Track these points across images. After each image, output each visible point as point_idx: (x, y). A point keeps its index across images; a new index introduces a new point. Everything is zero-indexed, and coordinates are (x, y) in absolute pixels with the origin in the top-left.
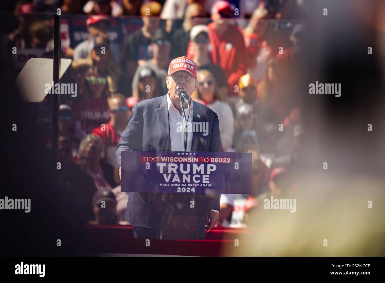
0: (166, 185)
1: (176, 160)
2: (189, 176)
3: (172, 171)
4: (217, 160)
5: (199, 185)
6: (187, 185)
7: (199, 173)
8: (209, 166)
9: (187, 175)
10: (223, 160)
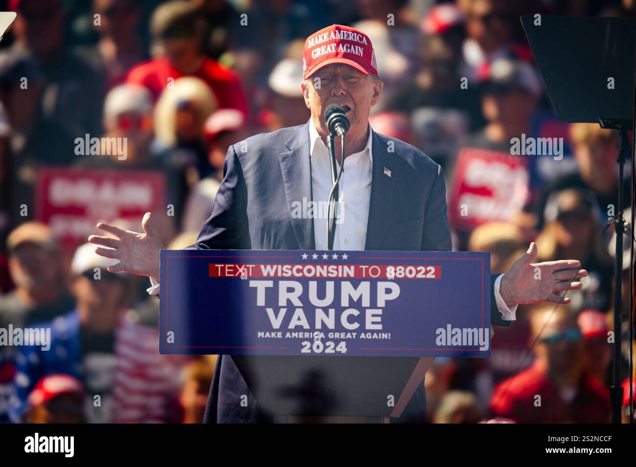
0: (273, 335)
1: (298, 271)
2: (332, 312)
3: (289, 301)
4: (401, 272)
5: (358, 336)
6: (326, 335)
7: (355, 304)
8: (381, 286)
9: (326, 310)
10: (418, 272)
